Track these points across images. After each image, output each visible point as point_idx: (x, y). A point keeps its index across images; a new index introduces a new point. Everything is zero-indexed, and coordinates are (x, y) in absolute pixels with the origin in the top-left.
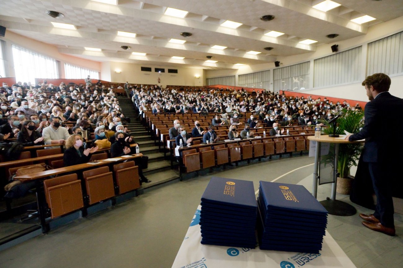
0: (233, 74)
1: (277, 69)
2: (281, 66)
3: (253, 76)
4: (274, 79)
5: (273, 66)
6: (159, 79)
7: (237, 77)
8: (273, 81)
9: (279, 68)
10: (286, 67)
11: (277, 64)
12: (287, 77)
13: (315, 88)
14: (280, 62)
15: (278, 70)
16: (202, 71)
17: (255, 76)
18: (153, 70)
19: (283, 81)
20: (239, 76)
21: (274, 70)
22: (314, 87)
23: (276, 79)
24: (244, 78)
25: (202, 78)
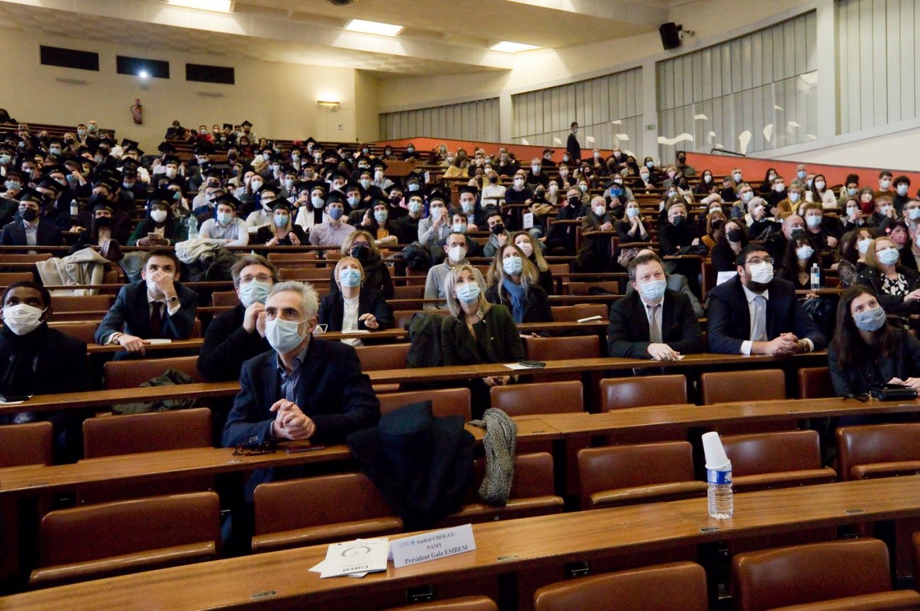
0: (489, 93)
1: (674, 59)
2: (688, 44)
3: (571, 99)
4: (663, 108)
5: (655, 48)
6: (139, 107)
7: (506, 104)
8: (655, 114)
9: (683, 56)
10: (712, 47)
11: (670, 36)
12: (717, 93)
13: (845, 137)
14: (685, 28)
15: (678, 63)
16: (351, 79)
17: (579, 98)
18: (108, 63)
19: (698, 113)
20: (516, 98)
21: (659, 64)
22: (838, 132)
23: (670, 105)
24: (534, 107)
25: (353, 106)
